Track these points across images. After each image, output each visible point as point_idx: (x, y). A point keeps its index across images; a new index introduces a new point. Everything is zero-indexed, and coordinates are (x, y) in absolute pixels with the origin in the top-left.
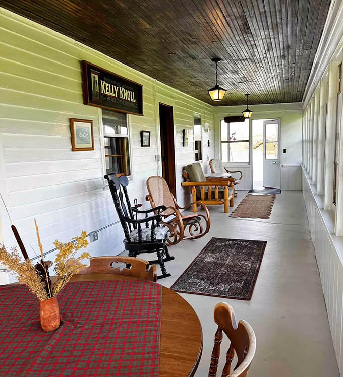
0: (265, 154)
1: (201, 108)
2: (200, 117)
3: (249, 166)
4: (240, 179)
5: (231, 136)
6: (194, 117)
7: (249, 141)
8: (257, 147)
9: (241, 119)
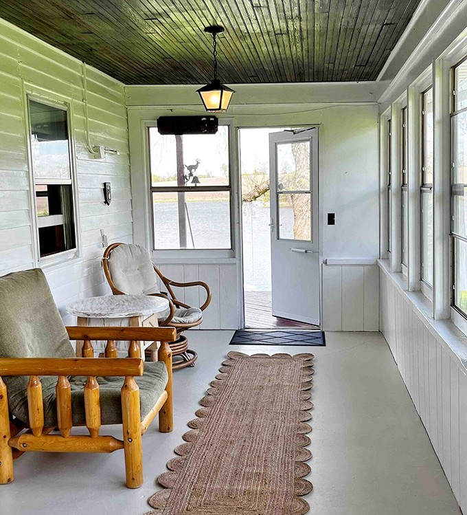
0: (276, 225)
1: (71, 78)
2: (65, 108)
3: (232, 261)
4: (202, 308)
5: (186, 172)
6: (32, 103)
7: (232, 187)
8: (255, 198)
9: (205, 124)
